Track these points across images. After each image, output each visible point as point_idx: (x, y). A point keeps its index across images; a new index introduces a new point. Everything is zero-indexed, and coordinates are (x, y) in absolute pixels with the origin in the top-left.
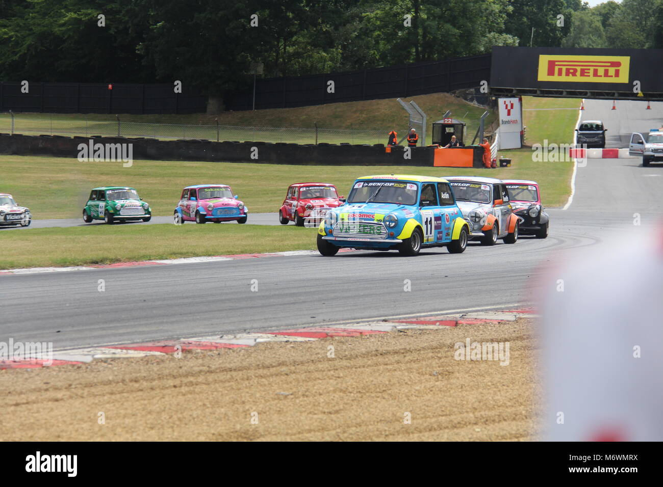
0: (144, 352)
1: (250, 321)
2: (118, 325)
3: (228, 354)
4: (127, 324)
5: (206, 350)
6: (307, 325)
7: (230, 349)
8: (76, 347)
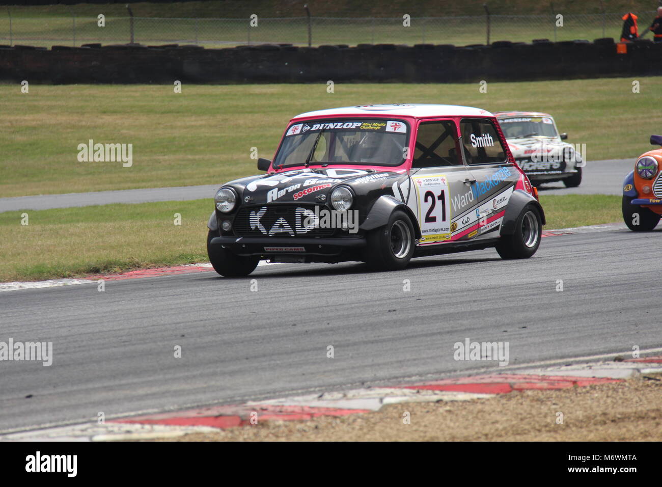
0: (183, 428)
1: (372, 366)
2: (136, 380)
3: (333, 428)
4: (151, 379)
5: (293, 421)
6: (475, 371)
7: (335, 417)
8: (60, 423)
